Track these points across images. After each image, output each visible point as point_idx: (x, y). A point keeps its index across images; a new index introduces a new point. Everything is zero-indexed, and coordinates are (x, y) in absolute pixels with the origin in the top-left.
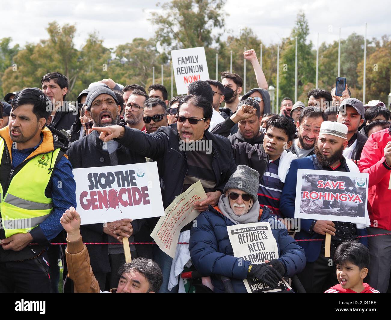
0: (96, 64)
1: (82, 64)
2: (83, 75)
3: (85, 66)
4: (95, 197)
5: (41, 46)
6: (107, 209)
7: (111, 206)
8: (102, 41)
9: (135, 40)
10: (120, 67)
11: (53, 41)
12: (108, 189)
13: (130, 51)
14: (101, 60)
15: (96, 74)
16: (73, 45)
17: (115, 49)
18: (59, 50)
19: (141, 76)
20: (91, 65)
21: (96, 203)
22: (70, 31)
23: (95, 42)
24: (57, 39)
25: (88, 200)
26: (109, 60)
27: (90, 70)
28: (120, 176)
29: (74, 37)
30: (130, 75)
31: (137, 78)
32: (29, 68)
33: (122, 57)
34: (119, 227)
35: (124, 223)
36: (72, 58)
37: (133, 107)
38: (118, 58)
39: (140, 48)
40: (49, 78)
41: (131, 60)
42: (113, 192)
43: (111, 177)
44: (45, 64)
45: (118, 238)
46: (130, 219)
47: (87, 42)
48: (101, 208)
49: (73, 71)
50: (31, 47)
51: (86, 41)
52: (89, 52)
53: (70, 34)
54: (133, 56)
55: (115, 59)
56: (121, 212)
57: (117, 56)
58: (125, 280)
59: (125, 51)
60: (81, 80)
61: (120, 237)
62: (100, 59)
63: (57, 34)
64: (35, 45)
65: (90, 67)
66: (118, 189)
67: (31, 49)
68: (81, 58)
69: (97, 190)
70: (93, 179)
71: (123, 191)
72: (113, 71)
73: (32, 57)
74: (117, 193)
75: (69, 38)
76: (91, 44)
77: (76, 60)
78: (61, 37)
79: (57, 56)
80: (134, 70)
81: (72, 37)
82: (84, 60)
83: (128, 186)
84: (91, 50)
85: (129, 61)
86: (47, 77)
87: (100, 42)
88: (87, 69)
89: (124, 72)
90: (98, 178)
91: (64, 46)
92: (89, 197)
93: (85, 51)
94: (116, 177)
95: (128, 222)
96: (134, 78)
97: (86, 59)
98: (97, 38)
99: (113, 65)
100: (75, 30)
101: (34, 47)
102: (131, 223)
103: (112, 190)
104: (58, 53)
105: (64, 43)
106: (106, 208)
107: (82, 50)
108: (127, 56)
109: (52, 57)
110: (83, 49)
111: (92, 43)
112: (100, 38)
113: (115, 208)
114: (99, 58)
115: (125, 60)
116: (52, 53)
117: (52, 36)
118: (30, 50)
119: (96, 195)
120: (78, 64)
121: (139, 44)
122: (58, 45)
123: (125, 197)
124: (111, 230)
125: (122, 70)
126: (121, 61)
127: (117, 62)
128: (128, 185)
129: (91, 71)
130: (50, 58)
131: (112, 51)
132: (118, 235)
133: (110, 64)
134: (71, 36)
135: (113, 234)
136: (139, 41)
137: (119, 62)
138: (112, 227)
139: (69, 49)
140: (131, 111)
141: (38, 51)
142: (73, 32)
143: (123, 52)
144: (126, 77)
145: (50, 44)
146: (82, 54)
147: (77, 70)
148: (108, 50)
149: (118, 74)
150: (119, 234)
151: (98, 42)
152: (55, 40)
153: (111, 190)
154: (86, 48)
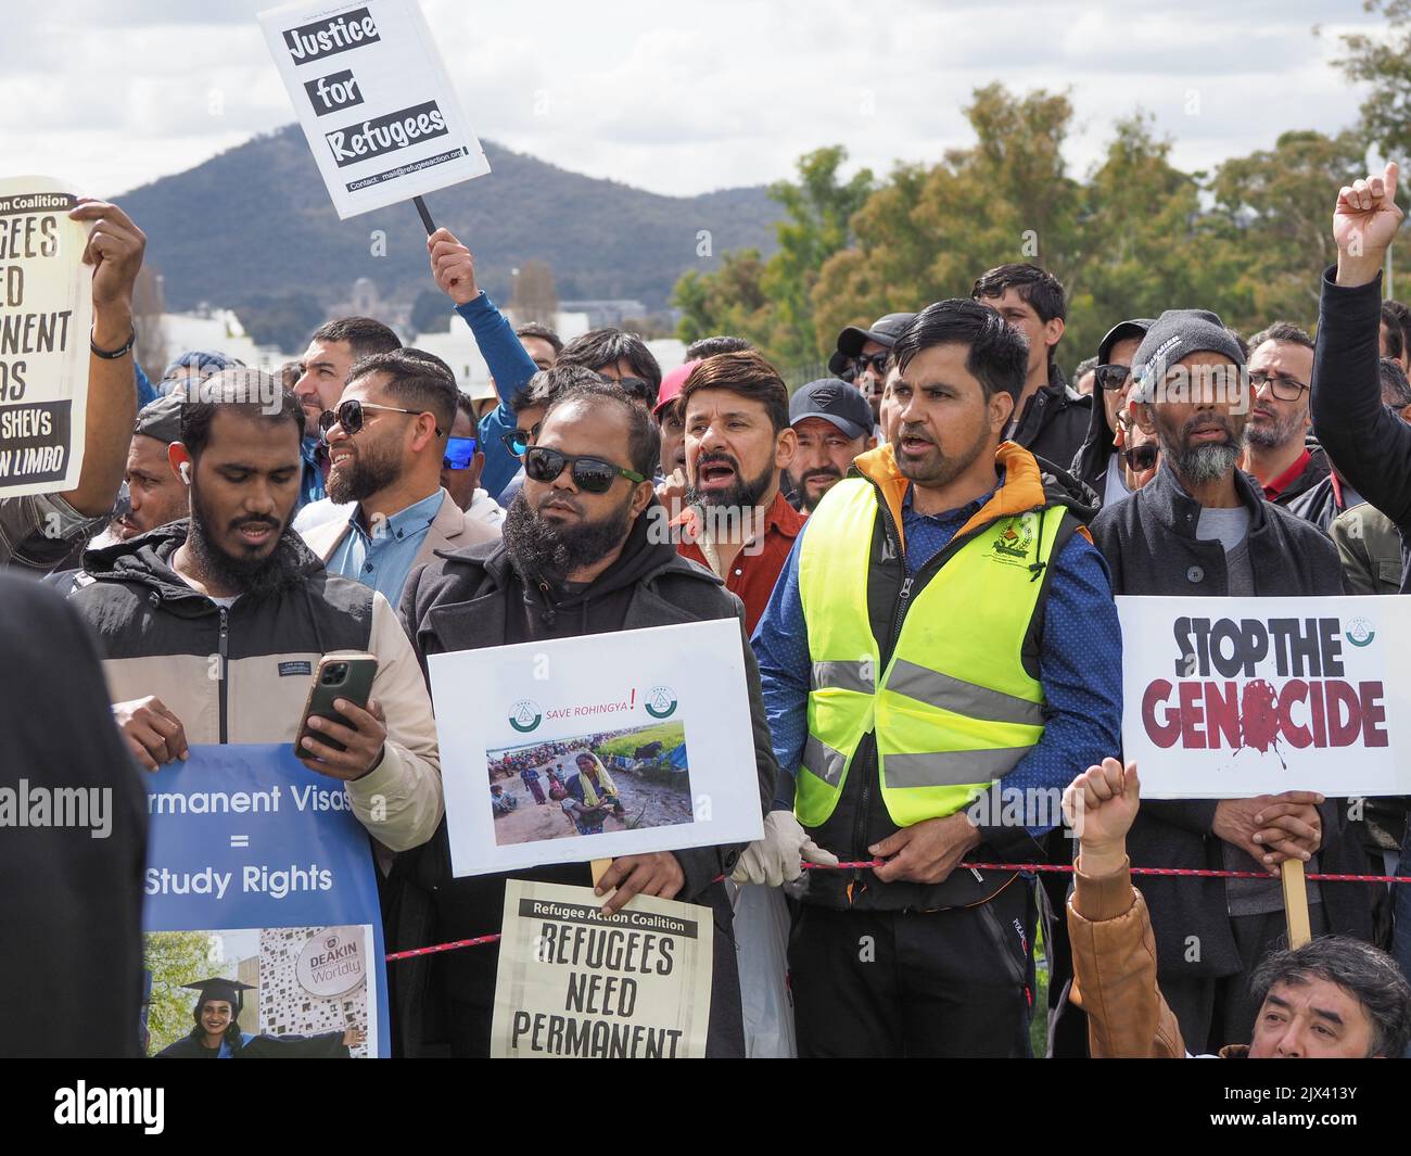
0: (1145, 231)
1: (1092, 234)
2: (1098, 272)
3: (1104, 242)
4: (1196, 703)
5: (947, 172)
6: (1236, 750)
7: (1251, 742)
8: (1164, 149)
9: (1286, 140)
10: (1232, 238)
11: (990, 153)
12: (1241, 680)
13: (1269, 179)
14: (1163, 217)
15: (1146, 266)
16: (1063, 165)
17: (1213, 175)
18: (1012, 184)
19: (1307, 272)
20: (1127, 235)
21: (1198, 727)
22: (1050, 115)
23: (1139, 151)
24: (1002, 147)
25: (1170, 713)
26: (1191, 216)
27: (1121, 255)
28: (1287, 636)
29: (1065, 136)
30: (1267, 270)
31: (1296, 280)
32: (907, 252)
33: (1238, 204)
34: (1278, 817)
35: (1292, 808)
36: (1056, 213)
37: (1275, 383)
38: (1222, 207)
39: (1305, 169)
40: (1001, 283)
41: (1271, 213)
42: (1259, 692)
43: (1255, 638)
44: (963, 236)
45: (1268, 858)
46: (1315, 794)
47: (1111, 152)
48: (1215, 744)
49: (1060, 257)
50: (912, 177)
51: (1107, 148)
52: (1118, 188)
53: (1049, 128)
54: (1279, 199)
55: (1214, 211)
56: (1285, 767)
57: (1219, 199)
58: (1285, 1012)
59: (1248, 182)
60: (1092, 291)
61: (1275, 855)
62: (1157, 212)
63: (1006, 129)
64: (928, 169)
65: (1124, 243)
66: (1279, 684)
67: (912, 184)
68: (1088, 210)
69: (1203, 680)
70: (1192, 638)
71: (1294, 692)
72: (1207, 257)
73: (918, 213)
74: (1274, 695)
75: (1047, 139)
76: (1127, 161)
77: (1070, 217)
78: (1020, 140)
79: (1002, 208)
80: (1284, 250)
81: (1059, 138)
82: (1101, 220)
83: (1312, 675)
84: (1126, 181)
85: (1265, 218)
86: (995, 281)
87: (1157, 153)
88: (1111, 250)
89: (1245, 258)
90: (1209, 635)
91: (1029, 170)
92: (1174, 701)
93: (1105, 185)
94: (1271, 638)
95: (1306, 804)
96: (1283, 278)
97: (1106, 214)
98: (1147, 137)
99: (1207, 233)
100: (1070, 112)
101: (922, 177)
102: (1317, 807)
103: (1257, 684)
104: (1007, 197)
105: (1030, 158)
106: (1233, 746)
107: (1095, 183)
108: (1257, 200)
109: (988, 210)
110: (1098, 177)
111: (1128, 156)
112: (1157, 138)
113: (1263, 749)
114: (1154, 208)
115: (1250, 212)
116: (987, 196)
117: (987, 136)
118: (910, 186)
119: (1201, 698)
120: (1080, 232)
121: (1301, 154)
122: (1006, 167)
123: (1301, 713)
124: (1246, 829)
125: (1238, 249)
126: (1233, 218)
127: (1221, 222)
128: (1315, 672)
129: (1126, 259)
130: (979, 214)
131: (1204, 182)
132: (1267, 847)
133: (1196, 230)
134: (1053, 133)
135: (1252, 841)
136: (1301, 145)
137: (1229, 223)
138: (1248, 818)
139: (1046, 181)
140: (1271, 398)
141: (938, 192)
142: (1061, 119)
143: (1241, 184)
144: (1253, 276)
145: (978, 166)
146: (1094, 197)
147: (1078, 254)
148: (1188, 179)
149: (1226, 267)
150: (1272, 845)
151: (1149, 153)
152: (998, 150)
153: (1253, 683)
154: (1109, 176)
